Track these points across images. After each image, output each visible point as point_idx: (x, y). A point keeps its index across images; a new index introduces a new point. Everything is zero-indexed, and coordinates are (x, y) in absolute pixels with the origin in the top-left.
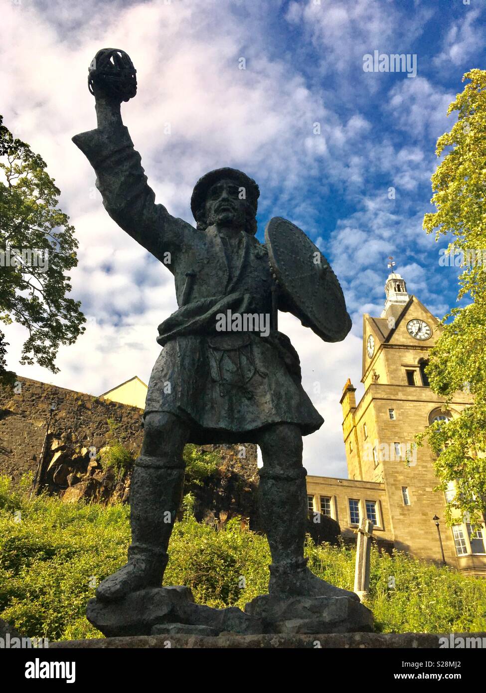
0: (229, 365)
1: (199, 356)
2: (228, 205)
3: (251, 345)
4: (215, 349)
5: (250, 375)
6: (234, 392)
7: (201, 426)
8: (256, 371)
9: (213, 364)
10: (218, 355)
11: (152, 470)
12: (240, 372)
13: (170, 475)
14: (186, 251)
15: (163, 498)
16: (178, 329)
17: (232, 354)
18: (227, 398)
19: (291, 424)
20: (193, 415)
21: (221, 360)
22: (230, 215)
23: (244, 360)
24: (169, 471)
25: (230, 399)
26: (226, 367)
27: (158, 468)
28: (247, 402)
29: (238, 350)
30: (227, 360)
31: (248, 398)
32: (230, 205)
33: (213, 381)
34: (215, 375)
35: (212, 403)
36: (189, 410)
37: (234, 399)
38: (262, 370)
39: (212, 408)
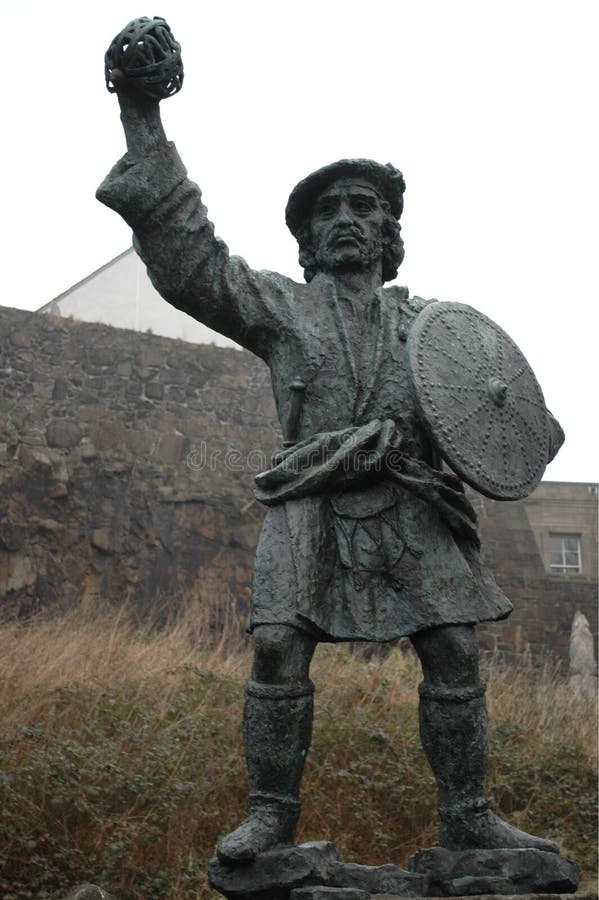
0: (365, 542)
1: (321, 532)
2: (348, 235)
3: (397, 505)
4: (345, 517)
5: (398, 555)
6: (375, 581)
8: (407, 549)
9: (342, 541)
10: (348, 526)
11: (270, 703)
12: (381, 552)
13: (295, 706)
14: (287, 341)
15: (287, 736)
16: (286, 489)
17: (369, 524)
18: (365, 592)
19: (459, 625)
20: (318, 624)
21: (353, 534)
22: (355, 252)
23: (387, 530)
24: (293, 702)
25: (371, 593)
26: (361, 545)
27: (278, 699)
28: (394, 595)
29: (378, 517)
30: (362, 534)
31: (397, 590)
32: (354, 234)
33: (344, 567)
34: (346, 559)
35: (345, 601)
36: (313, 618)
37: (376, 592)
38: (415, 545)
39: (345, 608)
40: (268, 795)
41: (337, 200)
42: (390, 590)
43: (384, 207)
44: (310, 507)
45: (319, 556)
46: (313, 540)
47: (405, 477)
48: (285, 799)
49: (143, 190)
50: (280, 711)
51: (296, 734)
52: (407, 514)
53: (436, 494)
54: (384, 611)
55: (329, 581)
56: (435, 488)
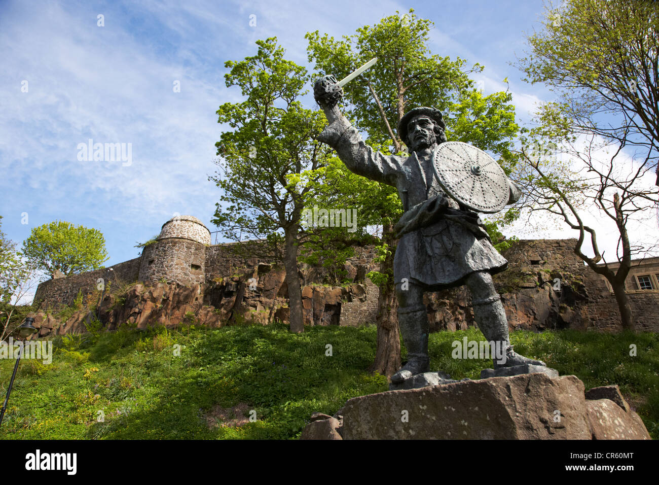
0: (437, 244)
1: (418, 244)
2: (419, 135)
3: (448, 227)
4: (426, 236)
5: (451, 247)
6: (443, 259)
7: (427, 285)
8: (454, 244)
9: (427, 245)
10: (429, 239)
12: (444, 247)
13: (416, 315)
15: (415, 328)
16: (404, 229)
17: (437, 236)
18: (439, 264)
20: (420, 280)
21: (431, 243)
23: (445, 238)
25: (442, 265)
26: (434, 246)
27: (408, 313)
28: (452, 264)
29: (440, 233)
30: (434, 241)
31: (453, 261)
32: (422, 134)
33: (430, 256)
34: (430, 252)
35: (432, 269)
36: (417, 278)
37: (444, 263)
38: (457, 241)
39: (432, 272)
40: (413, 354)
41: (414, 124)
42: (450, 262)
43: (434, 123)
44: (413, 235)
45: (418, 253)
46: (415, 247)
47: (449, 216)
48: (419, 355)
49: (333, 133)
50: (410, 318)
51: (419, 327)
52: (452, 230)
53: (464, 220)
54: (448, 271)
55: (424, 263)
56: (463, 218)
